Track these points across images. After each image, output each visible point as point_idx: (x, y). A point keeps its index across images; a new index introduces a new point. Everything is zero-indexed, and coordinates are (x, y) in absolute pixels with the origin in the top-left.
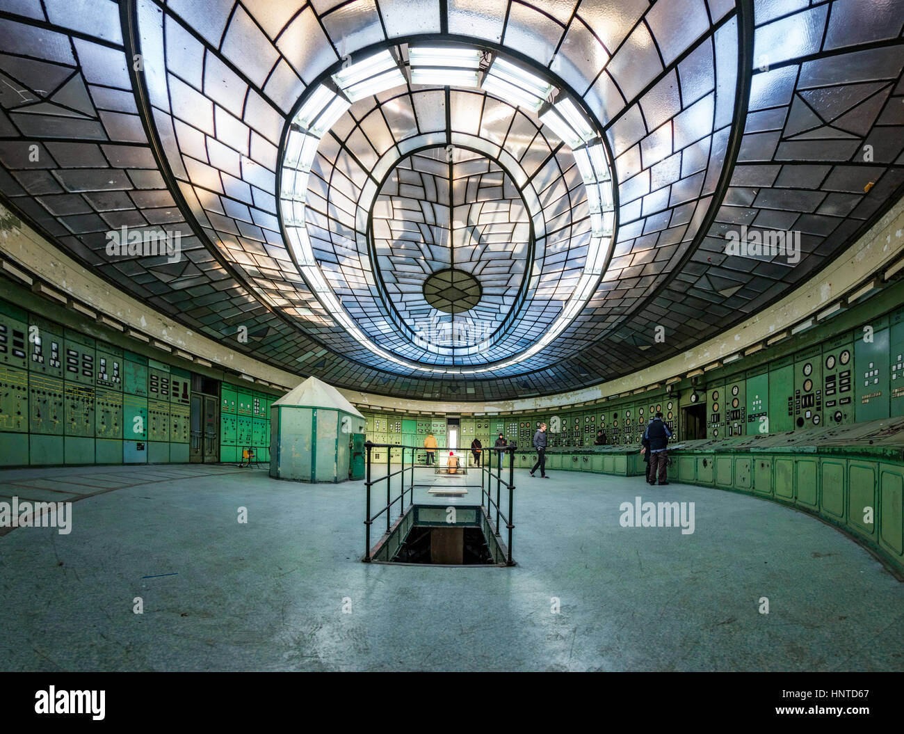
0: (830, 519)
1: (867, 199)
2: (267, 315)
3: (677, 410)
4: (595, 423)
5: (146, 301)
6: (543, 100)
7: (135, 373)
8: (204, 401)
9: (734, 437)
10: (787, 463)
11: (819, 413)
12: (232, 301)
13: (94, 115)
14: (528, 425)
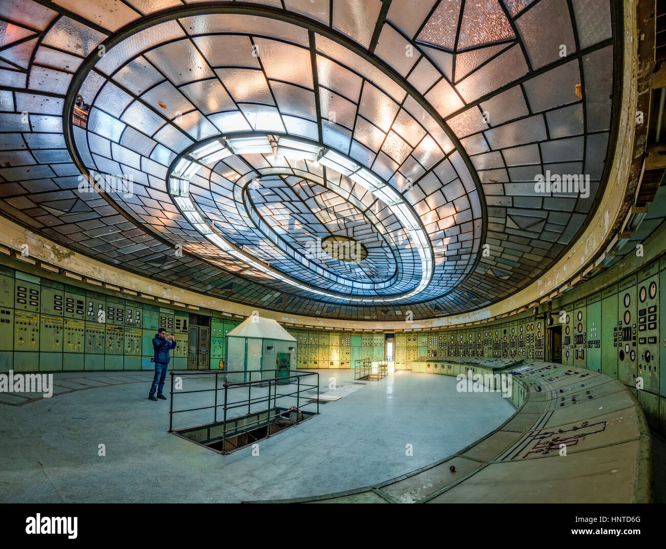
3: (544, 330)
4: (491, 337)
5: (151, 277)
7: (151, 317)
8: (199, 330)
11: (634, 348)
13: (91, 210)
14: (445, 338)
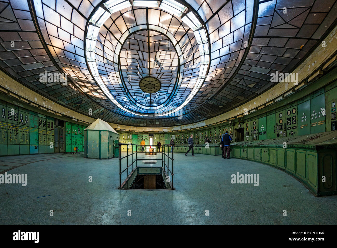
0: (289, 172)
1: (301, 51)
2: (81, 96)
3: (233, 130)
4: (203, 135)
5: (37, 92)
6: (183, 12)
7: (33, 119)
8: (59, 129)
9: (254, 140)
10: (273, 151)
11: (285, 132)
12: (69, 90)
13: (16, 21)
14: (179, 136)
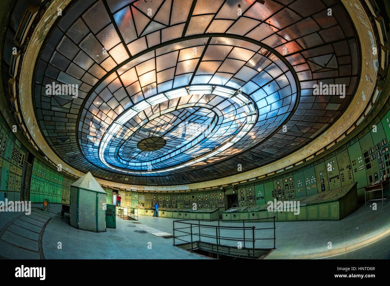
1: (301, 143)
3: (224, 196)
4: (183, 199)
8: (27, 166)
11: (283, 195)
14: (150, 197)
